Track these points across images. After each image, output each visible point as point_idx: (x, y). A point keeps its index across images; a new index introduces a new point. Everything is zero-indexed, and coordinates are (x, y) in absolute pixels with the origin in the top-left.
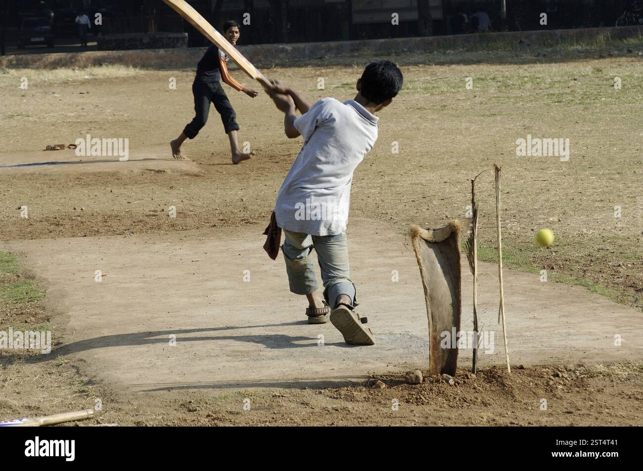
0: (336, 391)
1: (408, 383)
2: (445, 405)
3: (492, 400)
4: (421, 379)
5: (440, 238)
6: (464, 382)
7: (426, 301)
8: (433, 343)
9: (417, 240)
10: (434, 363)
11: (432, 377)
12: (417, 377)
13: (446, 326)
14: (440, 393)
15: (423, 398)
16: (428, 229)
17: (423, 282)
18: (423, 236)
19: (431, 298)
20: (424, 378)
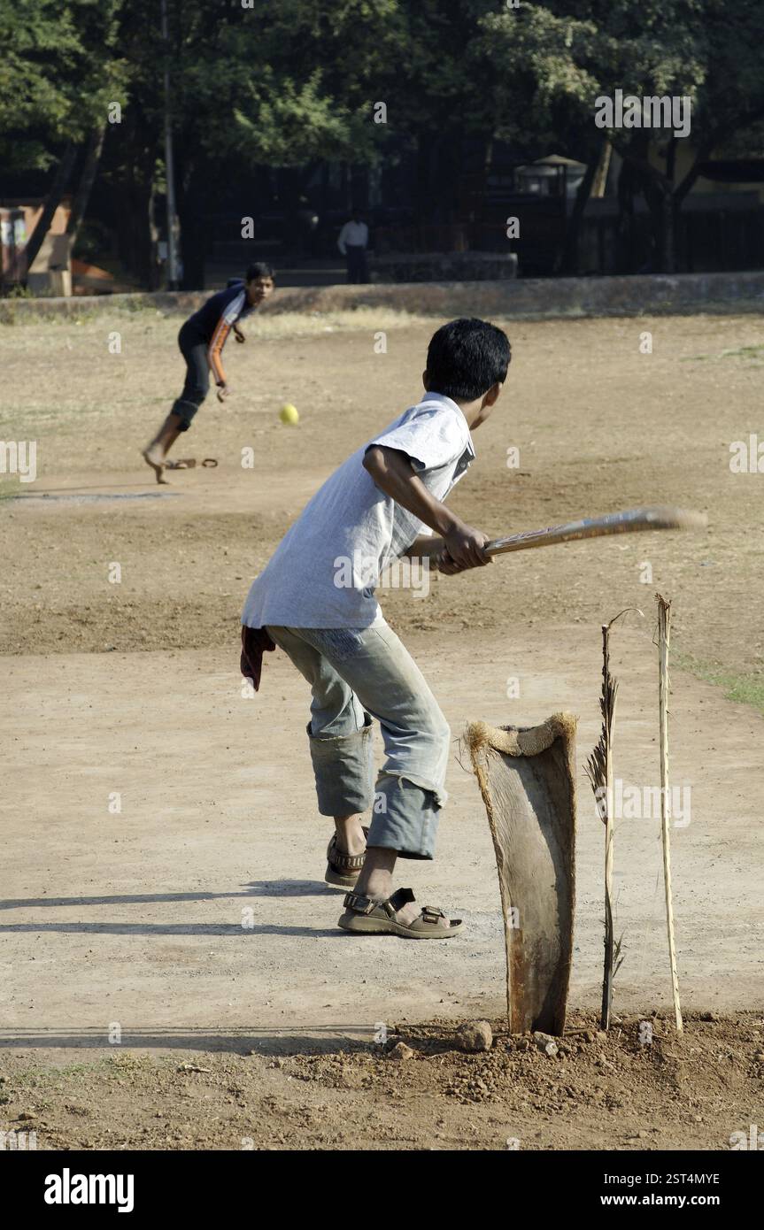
0: (311, 1062)
1: (461, 1049)
2: (524, 1104)
3: (630, 1093)
4: (489, 1041)
5: (532, 748)
6: (579, 1048)
7: (500, 879)
8: (515, 965)
9: (482, 752)
10: (517, 1008)
11: (512, 1038)
12: (479, 1038)
13: (543, 932)
14: (522, 1075)
15: (483, 1085)
16: (508, 729)
17: (494, 839)
18: (496, 744)
19: (511, 873)
20: (495, 1039)
